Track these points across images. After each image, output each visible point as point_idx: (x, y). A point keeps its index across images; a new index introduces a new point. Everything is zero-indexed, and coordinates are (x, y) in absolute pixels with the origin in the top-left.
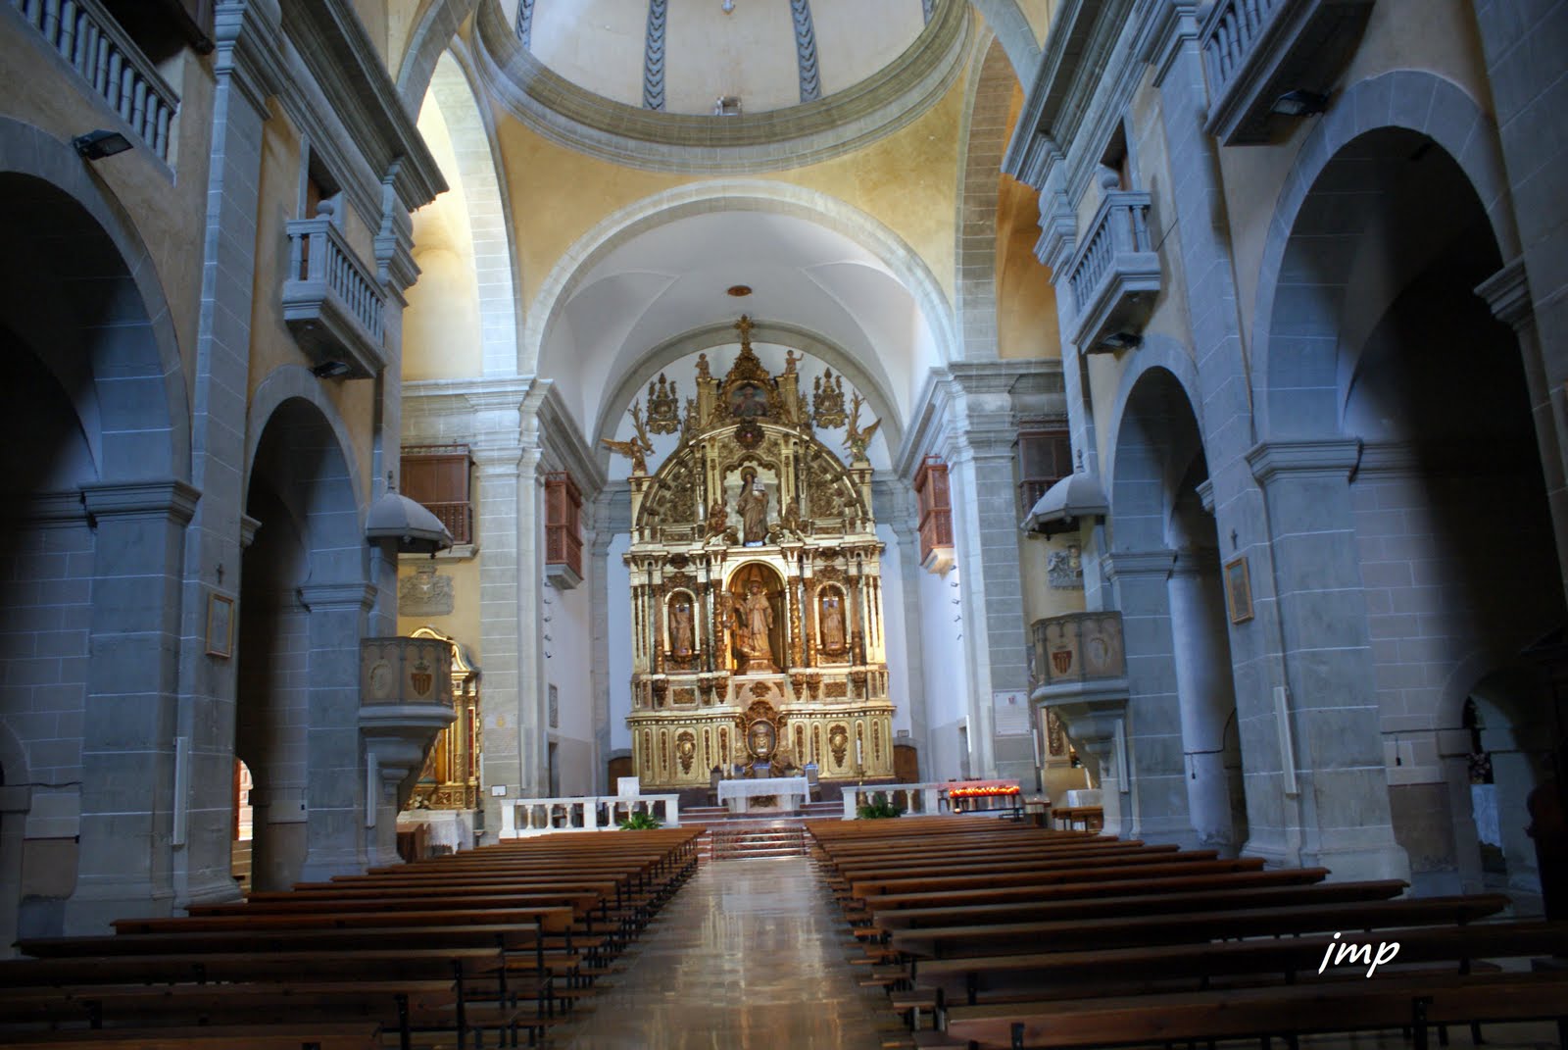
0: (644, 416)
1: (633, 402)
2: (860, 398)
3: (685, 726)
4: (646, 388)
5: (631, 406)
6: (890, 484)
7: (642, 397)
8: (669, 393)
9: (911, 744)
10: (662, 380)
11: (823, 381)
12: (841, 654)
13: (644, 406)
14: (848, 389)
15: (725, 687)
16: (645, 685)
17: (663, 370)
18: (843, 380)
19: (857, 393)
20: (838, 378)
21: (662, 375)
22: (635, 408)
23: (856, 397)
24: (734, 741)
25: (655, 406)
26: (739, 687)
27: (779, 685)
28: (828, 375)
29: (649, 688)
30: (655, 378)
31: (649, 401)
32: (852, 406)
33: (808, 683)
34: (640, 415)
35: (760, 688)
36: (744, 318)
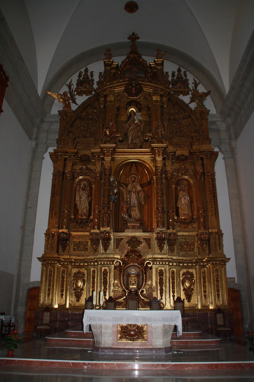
0: (74, 87)
1: (69, 81)
2: (198, 82)
3: (80, 267)
4: (78, 73)
5: (68, 83)
6: (217, 123)
7: (74, 79)
8: (89, 76)
9: (237, 288)
10: (86, 70)
11: (176, 74)
12: (191, 222)
13: (75, 82)
14: (191, 78)
15: (109, 239)
16: (53, 235)
17: (88, 66)
18: (188, 73)
19: (196, 79)
20: (185, 72)
21: (87, 68)
22: (70, 83)
23: (196, 82)
24: (112, 279)
25: (80, 83)
26: (118, 241)
27: (148, 240)
28: (179, 70)
29: (56, 238)
30: (83, 70)
31: (78, 80)
32: (193, 85)
33: (169, 240)
34: (72, 87)
35: (134, 241)
36: (133, 34)
